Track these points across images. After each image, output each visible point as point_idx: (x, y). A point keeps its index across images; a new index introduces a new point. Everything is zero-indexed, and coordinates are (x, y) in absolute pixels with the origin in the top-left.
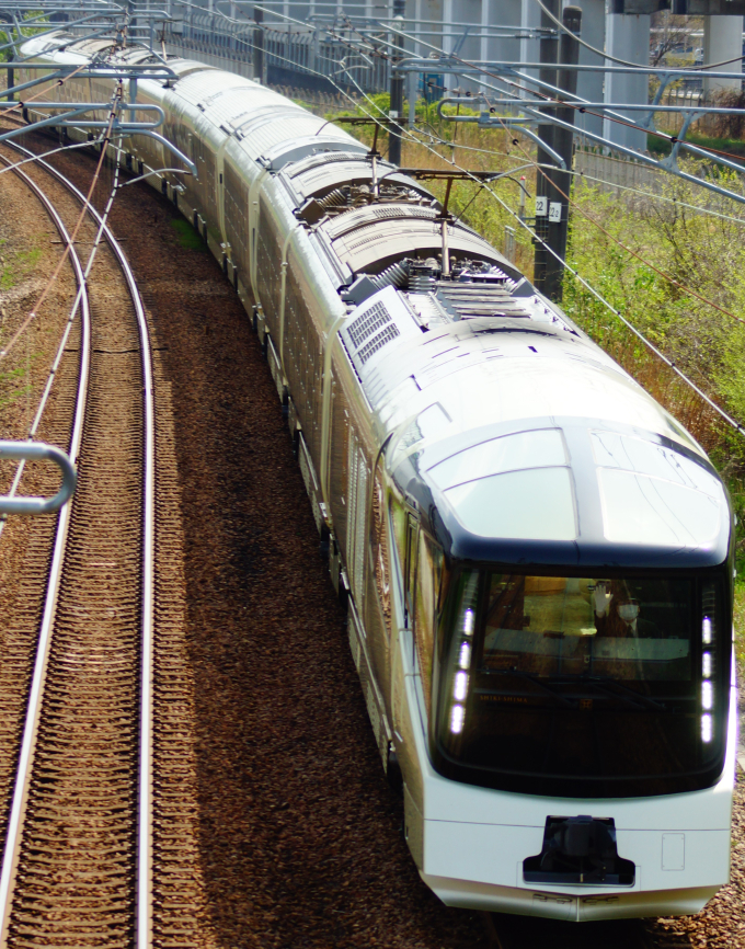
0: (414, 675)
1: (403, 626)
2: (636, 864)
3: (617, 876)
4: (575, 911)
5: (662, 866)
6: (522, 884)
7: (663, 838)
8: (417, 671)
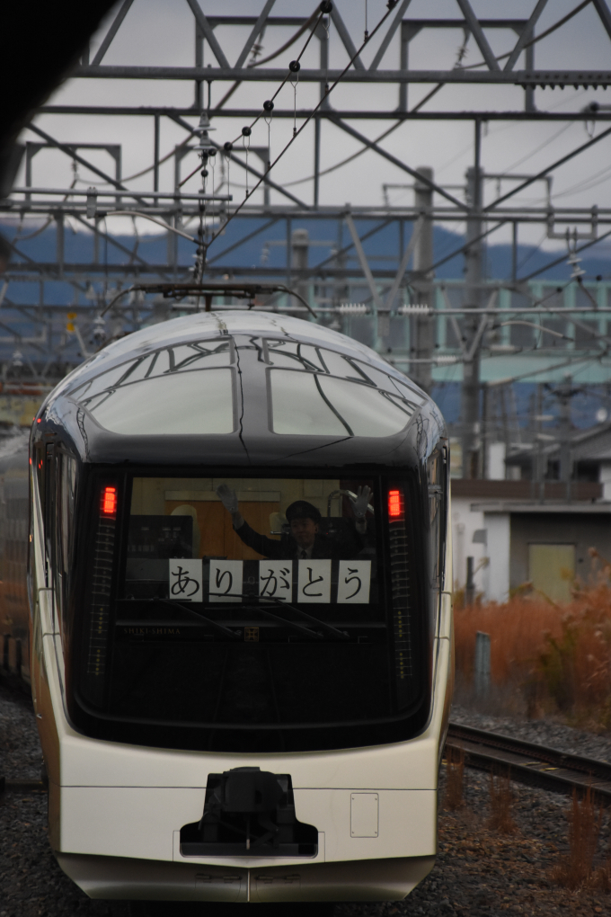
0: (54, 634)
1: (44, 586)
2: (319, 830)
3: (297, 845)
4: (246, 891)
5: (352, 832)
6: (179, 858)
7: (352, 799)
8: (57, 630)
